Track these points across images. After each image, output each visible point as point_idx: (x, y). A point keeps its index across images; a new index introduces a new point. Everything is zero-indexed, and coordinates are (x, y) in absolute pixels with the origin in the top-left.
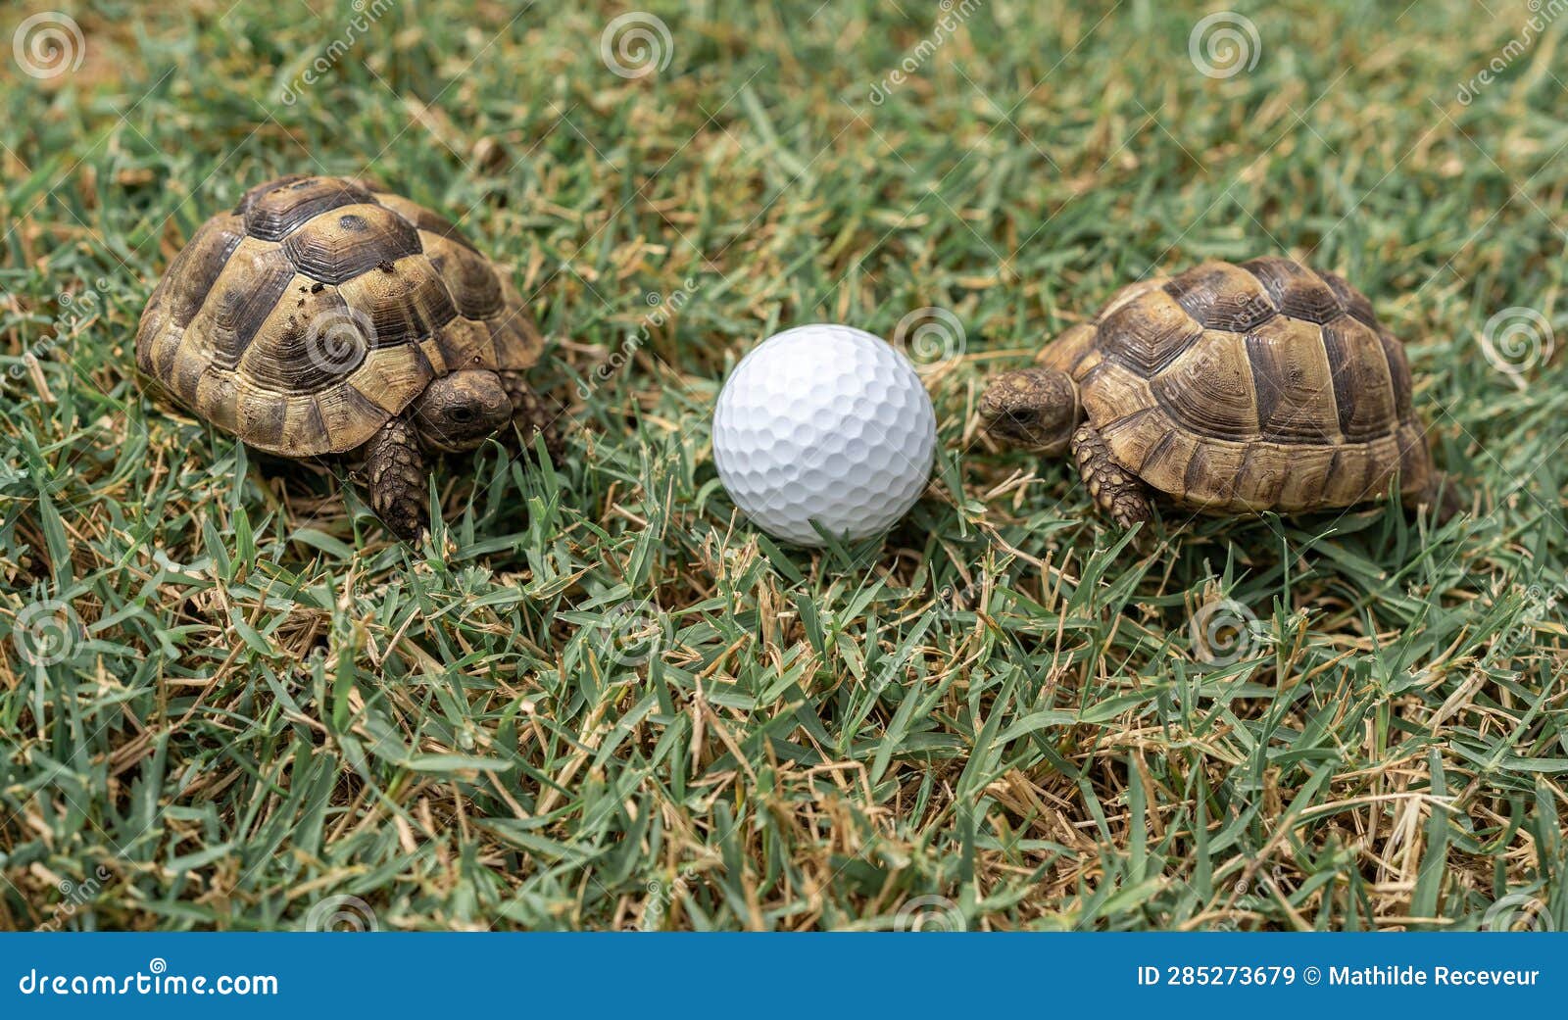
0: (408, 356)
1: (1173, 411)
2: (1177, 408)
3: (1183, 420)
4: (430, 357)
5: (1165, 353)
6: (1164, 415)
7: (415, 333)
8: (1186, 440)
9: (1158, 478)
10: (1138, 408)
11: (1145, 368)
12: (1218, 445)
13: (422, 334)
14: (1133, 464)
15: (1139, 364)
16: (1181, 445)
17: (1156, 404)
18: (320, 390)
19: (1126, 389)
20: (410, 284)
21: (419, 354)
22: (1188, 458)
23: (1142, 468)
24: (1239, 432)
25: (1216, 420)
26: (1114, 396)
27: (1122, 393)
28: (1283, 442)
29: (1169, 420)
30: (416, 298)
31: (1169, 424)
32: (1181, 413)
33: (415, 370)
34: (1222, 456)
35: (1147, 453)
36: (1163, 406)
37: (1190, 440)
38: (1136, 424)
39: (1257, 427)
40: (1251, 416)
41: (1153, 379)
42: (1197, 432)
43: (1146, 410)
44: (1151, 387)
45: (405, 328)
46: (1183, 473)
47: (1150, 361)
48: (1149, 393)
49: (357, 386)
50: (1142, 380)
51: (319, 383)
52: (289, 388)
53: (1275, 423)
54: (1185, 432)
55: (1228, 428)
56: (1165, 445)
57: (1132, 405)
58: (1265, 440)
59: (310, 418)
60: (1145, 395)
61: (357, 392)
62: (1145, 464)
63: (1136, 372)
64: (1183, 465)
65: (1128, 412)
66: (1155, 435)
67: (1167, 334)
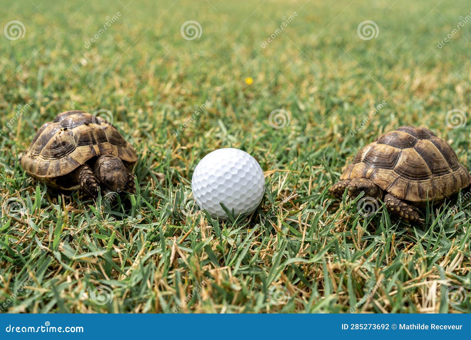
0: (89, 148)
1: (405, 176)
2: (407, 175)
3: (410, 178)
4: (95, 149)
5: (394, 160)
6: (403, 178)
7: (92, 142)
8: (414, 183)
9: (411, 198)
10: (395, 179)
11: (390, 166)
12: (423, 182)
13: (94, 143)
14: (402, 196)
15: (387, 166)
16: (413, 186)
17: (399, 176)
18: (60, 158)
19: (387, 174)
20: (93, 129)
21: (92, 148)
22: (417, 189)
23: (405, 196)
24: (427, 176)
25: (420, 174)
26: (385, 178)
27: (387, 176)
28: (439, 175)
29: (406, 179)
30: (94, 133)
31: (407, 181)
32: (409, 176)
33: (90, 152)
34: (426, 185)
35: (405, 191)
36: (402, 176)
37: (415, 183)
38: (397, 184)
39: (431, 173)
40: (428, 170)
41: (394, 169)
42: (416, 180)
43: (397, 179)
44: (395, 171)
45: (89, 141)
46: (418, 193)
47: (391, 164)
48: (395, 173)
49: (71, 156)
50: (391, 170)
51: (60, 156)
52: (52, 158)
53: (435, 170)
54: (412, 181)
55: (423, 176)
56: (408, 187)
57: (392, 179)
58: (435, 176)
59: (56, 166)
60: (394, 174)
61: (71, 158)
62: (406, 195)
63: (387, 169)
64: (417, 191)
65: (392, 181)
66: (404, 185)
67: (391, 154)
